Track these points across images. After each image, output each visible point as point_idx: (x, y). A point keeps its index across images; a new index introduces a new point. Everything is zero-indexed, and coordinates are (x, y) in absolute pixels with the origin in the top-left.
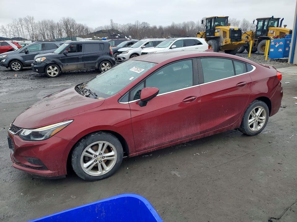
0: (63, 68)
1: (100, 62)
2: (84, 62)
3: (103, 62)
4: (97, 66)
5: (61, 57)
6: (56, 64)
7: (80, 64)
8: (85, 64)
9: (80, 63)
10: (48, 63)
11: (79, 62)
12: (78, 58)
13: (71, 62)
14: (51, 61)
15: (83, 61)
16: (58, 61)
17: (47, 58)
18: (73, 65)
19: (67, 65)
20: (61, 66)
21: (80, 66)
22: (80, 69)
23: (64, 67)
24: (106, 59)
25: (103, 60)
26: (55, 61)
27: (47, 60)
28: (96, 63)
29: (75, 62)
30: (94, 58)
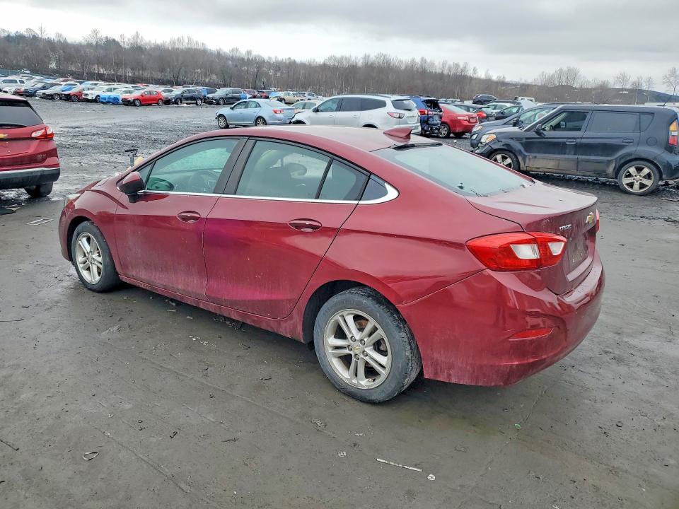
0: (525, 162)
1: (622, 161)
2: (576, 157)
3: (633, 163)
4: (610, 170)
5: (527, 138)
6: (510, 151)
7: (565, 159)
8: (578, 162)
9: (566, 156)
10: (495, 147)
11: (565, 154)
12: (564, 144)
13: (545, 153)
14: (502, 144)
15: (575, 154)
16: (517, 146)
17: (498, 136)
18: (547, 159)
19: (535, 157)
20: (520, 158)
21: (563, 165)
22: (564, 172)
23: (527, 161)
24: (644, 156)
25: (633, 157)
26: (511, 144)
27: (497, 140)
28: (609, 162)
29: (554, 153)
30: (609, 149)
